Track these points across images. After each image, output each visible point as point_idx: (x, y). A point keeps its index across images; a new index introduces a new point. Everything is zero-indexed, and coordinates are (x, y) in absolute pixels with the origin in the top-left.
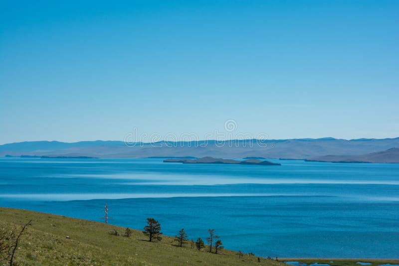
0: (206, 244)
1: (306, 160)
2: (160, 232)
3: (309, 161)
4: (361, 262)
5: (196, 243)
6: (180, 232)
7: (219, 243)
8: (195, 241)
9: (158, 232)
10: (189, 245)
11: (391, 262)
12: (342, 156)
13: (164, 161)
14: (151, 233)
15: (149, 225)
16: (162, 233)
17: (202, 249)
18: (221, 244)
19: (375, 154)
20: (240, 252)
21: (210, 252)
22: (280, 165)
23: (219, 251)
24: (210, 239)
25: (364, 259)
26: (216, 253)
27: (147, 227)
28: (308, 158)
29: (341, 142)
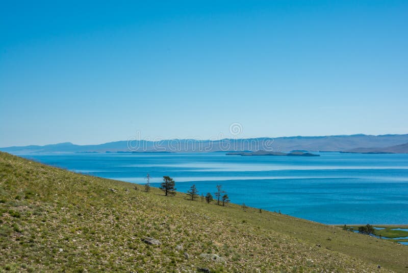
0: (215, 198)
1: (341, 152)
2: (174, 188)
3: (344, 153)
4: (377, 227)
5: (206, 197)
6: (192, 187)
7: (225, 197)
8: (205, 195)
9: (172, 188)
10: (200, 199)
11: (401, 227)
12: (370, 149)
13: (227, 155)
14: (167, 189)
15: (164, 182)
16: (176, 189)
17: (211, 203)
18: (227, 198)
19: (398, 146)
20: (244, 204)
21: (218, 205)
22: (319, 156)
23: (225, 204)
24: (218, 195)
25: (379, 225)
26: (223, 206)
27: (164, 183)
28: (343, 151)
29: (370, 138)
